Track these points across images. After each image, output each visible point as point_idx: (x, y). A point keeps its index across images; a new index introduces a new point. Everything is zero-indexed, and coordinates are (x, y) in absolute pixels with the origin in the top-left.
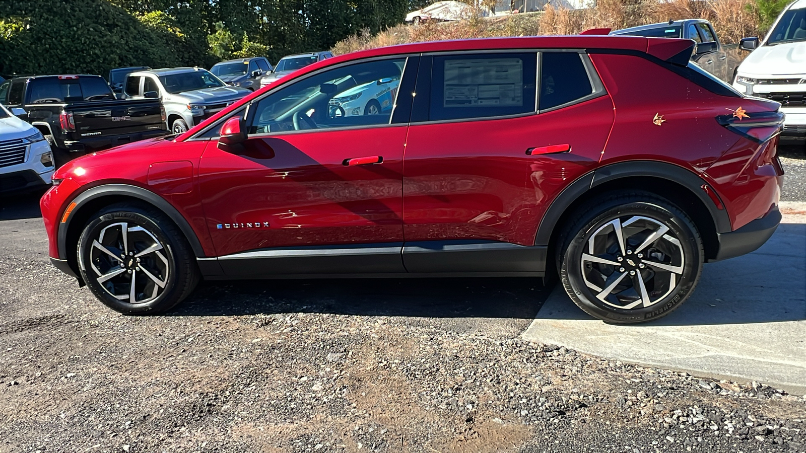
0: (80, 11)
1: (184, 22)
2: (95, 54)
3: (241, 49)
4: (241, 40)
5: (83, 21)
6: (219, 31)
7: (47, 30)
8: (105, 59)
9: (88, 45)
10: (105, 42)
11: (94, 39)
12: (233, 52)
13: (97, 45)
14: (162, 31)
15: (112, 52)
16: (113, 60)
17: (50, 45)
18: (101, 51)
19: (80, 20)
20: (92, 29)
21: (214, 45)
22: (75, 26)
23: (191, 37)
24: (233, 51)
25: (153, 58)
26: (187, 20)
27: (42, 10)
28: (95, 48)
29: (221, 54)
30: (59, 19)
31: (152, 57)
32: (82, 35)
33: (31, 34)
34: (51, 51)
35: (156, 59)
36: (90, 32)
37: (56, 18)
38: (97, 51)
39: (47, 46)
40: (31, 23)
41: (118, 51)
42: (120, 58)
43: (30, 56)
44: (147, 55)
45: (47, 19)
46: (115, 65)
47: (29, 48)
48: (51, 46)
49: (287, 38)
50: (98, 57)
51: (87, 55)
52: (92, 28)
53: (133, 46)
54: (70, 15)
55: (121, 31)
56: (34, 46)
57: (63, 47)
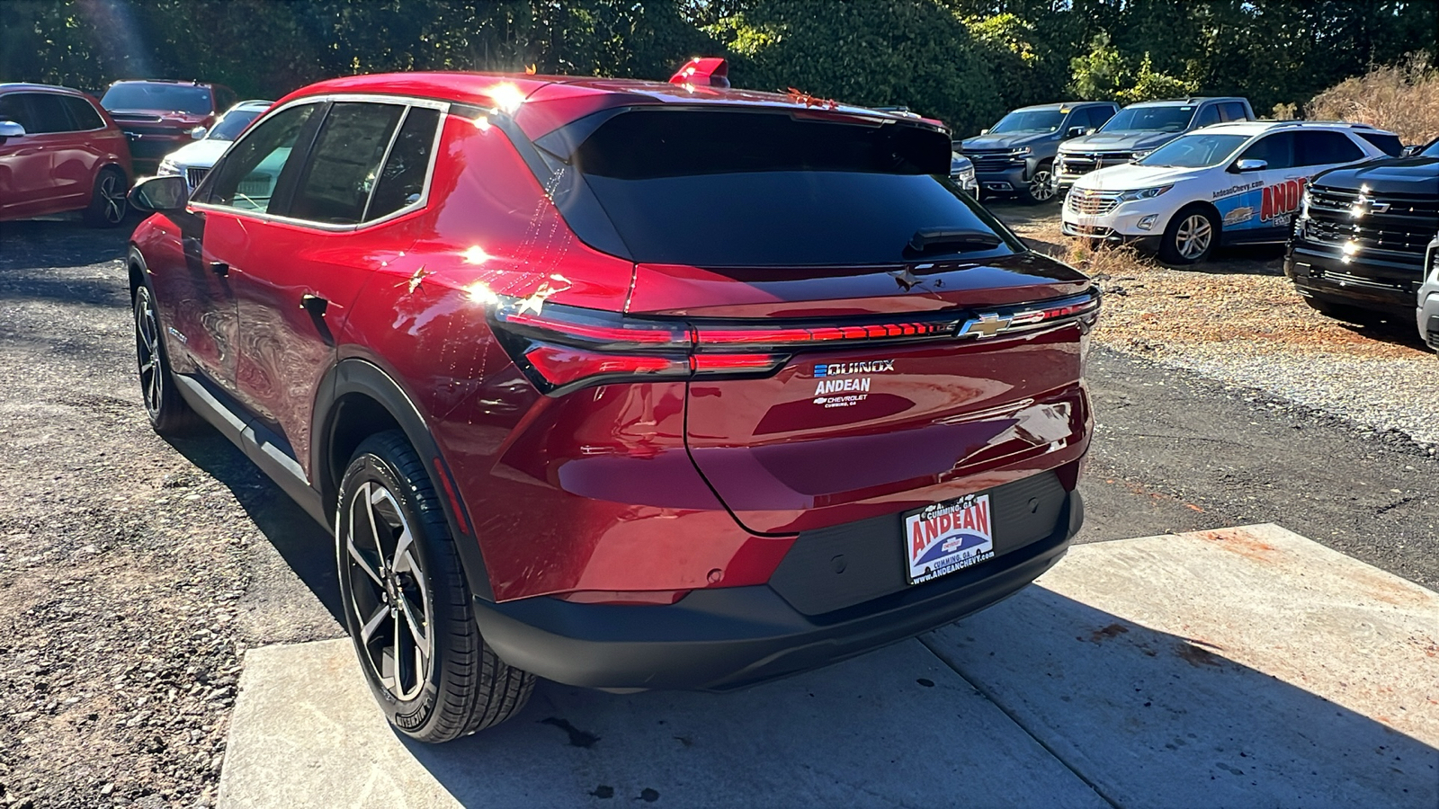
0: (860, 15)
1: (1049, 34)
2: (857, 83)
3: (1132, 85)
4: (1136, 69)
5: (857, 30)
6: (1096, 52)
7: (804, 45)
8: (870, 92)
9: (851, 69)
10: (877, 64)
11: (863, 60)
12: (1116, 92)
13: (864, 69)
14: (996, 49)
15: (885, 82)
16: (883, 93)
17: (801, 67)
18: (867, 79)
19: (853, 29)
20: (864, 44)
21: (1081, 75)
22: (843, 38)
23: (1046, 60)
24: (1117, 89)
25: (949, 94)
26: (1055, 31)
27: (806, 14)
28: (859, 74)
29: (1087, 92)
30: (825, 27)
31: (947, 93)
32: (847, 52)
33: (780, 50)
34: (801, 76)
35: (954, 96)
36: (860, 49)
37: (822, 26)
38: (860, 79)
39: (798, 68)
40: (784, 33)
41: (893, 81)
42: (895, 91)
43: (771, 81)
44: (941, 89)
45: (809, 27)
46: (883, 101)
47: (773, 70)
48: (803, 69)
49: (1253, 68)
50: (861, 89)
51: (847, 84)
52: (866, 42)
53: (923, 74)
54: (843, 20)
55: (912, 48)
56: (780, 67)
57: (817, 69)
